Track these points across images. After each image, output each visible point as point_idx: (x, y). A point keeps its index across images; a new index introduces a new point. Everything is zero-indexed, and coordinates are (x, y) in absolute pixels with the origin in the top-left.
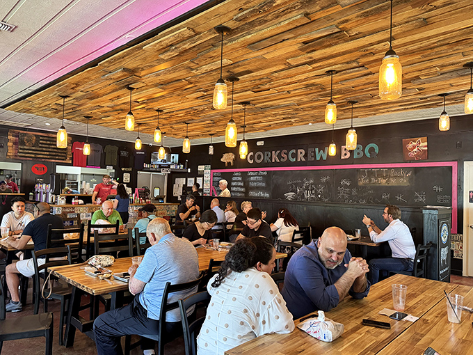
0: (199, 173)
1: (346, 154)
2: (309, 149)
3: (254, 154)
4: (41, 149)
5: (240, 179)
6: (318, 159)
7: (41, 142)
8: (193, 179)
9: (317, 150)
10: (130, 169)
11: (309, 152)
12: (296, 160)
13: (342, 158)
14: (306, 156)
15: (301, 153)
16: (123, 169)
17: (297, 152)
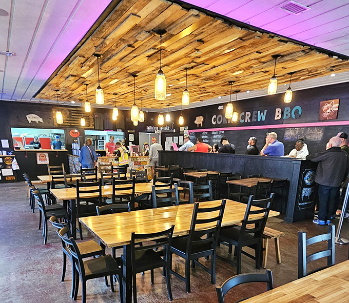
0: (181, 133)
1: (278, 116)
2: (254, 112)
3: (217, 117)
4: (73, 119)
5: (207, 137)
6: (259, 120)
7: (72, 114)
8: (177, 137)
9: (259, 112)
10: (134, 131)
11: (254, 114)
12: (244, 121)
13: (275, 119)
14: (251, 118)
15: (248, 115)
16: (129, 131)
17: (245, 114)
